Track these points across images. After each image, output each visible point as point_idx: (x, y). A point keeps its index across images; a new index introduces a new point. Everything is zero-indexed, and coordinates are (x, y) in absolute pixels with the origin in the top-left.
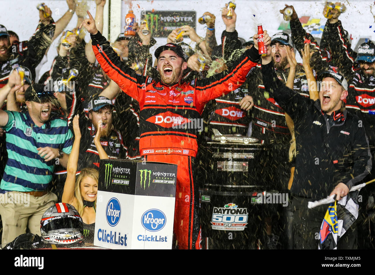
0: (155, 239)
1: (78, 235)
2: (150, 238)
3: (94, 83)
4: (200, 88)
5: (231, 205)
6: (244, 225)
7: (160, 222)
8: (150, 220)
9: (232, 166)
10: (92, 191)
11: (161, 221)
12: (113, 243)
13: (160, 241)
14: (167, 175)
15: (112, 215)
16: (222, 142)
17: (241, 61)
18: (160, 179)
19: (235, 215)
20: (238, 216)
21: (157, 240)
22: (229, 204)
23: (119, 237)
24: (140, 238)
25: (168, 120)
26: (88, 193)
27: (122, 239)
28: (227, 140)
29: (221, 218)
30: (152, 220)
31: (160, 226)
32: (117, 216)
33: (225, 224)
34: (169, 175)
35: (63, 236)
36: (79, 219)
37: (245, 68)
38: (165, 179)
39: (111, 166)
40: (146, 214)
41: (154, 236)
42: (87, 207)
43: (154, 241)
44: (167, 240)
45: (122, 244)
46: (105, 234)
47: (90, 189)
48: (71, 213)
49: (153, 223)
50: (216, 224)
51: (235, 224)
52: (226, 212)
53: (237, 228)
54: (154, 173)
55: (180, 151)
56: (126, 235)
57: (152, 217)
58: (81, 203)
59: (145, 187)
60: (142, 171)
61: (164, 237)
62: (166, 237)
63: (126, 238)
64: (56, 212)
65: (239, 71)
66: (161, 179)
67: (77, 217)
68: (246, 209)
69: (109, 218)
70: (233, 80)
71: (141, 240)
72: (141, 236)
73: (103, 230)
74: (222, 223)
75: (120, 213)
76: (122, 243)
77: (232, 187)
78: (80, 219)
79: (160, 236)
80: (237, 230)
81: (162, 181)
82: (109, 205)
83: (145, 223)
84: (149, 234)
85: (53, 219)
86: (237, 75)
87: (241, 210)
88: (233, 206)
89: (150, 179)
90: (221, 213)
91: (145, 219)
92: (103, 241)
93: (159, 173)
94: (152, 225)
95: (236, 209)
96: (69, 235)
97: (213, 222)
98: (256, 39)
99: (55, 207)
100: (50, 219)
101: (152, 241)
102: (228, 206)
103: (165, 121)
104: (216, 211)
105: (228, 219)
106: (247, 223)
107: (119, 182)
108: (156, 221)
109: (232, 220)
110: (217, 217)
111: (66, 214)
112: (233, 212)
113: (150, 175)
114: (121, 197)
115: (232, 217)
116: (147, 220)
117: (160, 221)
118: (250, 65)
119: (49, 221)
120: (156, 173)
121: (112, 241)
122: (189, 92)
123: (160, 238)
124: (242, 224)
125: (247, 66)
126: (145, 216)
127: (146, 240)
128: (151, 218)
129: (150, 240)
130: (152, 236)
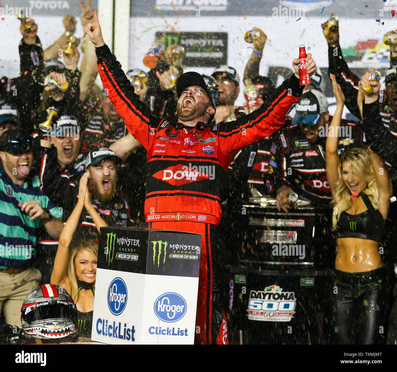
0: (171, 332)
1: (71, 326)
2: (165, 330)
3: (90, 128)
4: (224, 134)
5: (273, 287)
6: (290, 314)
7: (178, 310)
8: (165, 307)
9: (276, 236)
10: (90, 270)
11: (180, 308)
12: (117, 337)
13: (178, 335)
14: (188, 248)
15: (116, 301)
16: (262, 204)
17: (278, 96)
18: (178, 253)
19: (279, 300)
20: (283, 302)
21: (175, 333)
22: (270, 286)
23: (125, 329)
24: (153, 330)
25: (179, 175)
26: (85, 272)
27: (129, 332)
28: (268, 203)
29: (261, 305)
30: (168, 307)
31: (179, 316)
32: (122, 302)
33: (265, 313)
34: (191, 248)
35: (50, 328)
36: (71, 305)
37: (283, 104)
38: (186, 254)
39: (115, 236)
40: (160, 299)
41: (171, 328)
42: (84, 290)
43: (170, 334)
44: (187, 333)
45: (128, 339)
46: (107, 325)
47: (88, 267)
48: (62, 298)
49: (169, 311)
50: (253, 313)
51: (279, 313)
52: (267, 296)
53: (281, 318)
54: (170, 245)
55: (194, 217)
56: (133, 327)
57: (169, 303)
58: (75, 285)
59: (159, 263)
60: (155, 243)
61: (184, 330)
62: (186, 329)
63: (133, 331)
64: (42, 297)
65: (276, 109)
66: (180, 253)
67: (70, 303)
68: (293, 293)
69: (112, 305)
70: (268, 121)
71: (154, 333)
72: (154, 328)
73: (104, 320)
74: (261, 311)
75: (126, 298)
76: (128, 337)
77: (275, 265)
78: (74, 306)
79: (179, 329)
80: (281, 321)
81: (181, 256)
82: (111, 286)
83: (159, 310)
84: (164, 325)
85: (37, 306)
86: (274, 114)
87: (287, 294)
88: (276, 289)
89: (165, 253)
90: (260, 298)
91: (159, 306)
92: (104, 334)
93: (177, 245)
94: (168, 313)
95: (280, 293)
96: (58, 327)
97: (250, 310)
98: (297, 64)
99: (40, 290)
100: (34, 306)
101: (168, 334)
102: (269, 289)
103: (175, 177)
104: (254, 295)
105: (270, 306)
106: (295, 312)
107: (125, 257)
108: (173, 309)
109: (275, 308)
110: (255, 303)
111: (55, 299)
112: (276, 296)
113: (165, 248)
114: (127, 277)
115: (275, 304)
116: (162, 308)
117: (178, 308)
118: (289, 101)
119: (32, 308)
120: (174, 245)
121: (115, 335)
122: (209, 140)
123: (179, 331)
124: (288, 313)
125: (286, 101)
126: (159, 302)
127: (160, 334)
128: (167, 304)
129: (165, 334)
130: (168, 328)
